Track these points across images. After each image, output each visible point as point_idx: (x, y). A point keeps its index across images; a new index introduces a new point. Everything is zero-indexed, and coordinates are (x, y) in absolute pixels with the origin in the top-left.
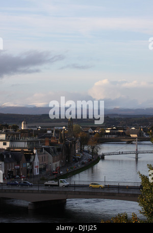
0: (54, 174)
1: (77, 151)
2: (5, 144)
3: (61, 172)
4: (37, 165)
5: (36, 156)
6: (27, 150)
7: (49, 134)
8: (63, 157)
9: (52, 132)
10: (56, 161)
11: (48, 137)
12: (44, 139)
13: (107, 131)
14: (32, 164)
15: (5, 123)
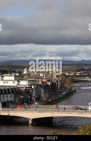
0: (45, 101)
1: (59, 87)
2: (14, 83)
3: (49, 100)
4: (34, 96)
5: (34, 90)
6: (28, 86)
7: (41, 76)
8: (51, 91)
9: (44, 75)
10: (46, 93)
11: (41, 78)
12: (38, 80)
13: (78, 75)
14: (31, 95)
15: (13, 70)
